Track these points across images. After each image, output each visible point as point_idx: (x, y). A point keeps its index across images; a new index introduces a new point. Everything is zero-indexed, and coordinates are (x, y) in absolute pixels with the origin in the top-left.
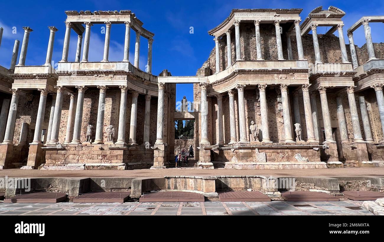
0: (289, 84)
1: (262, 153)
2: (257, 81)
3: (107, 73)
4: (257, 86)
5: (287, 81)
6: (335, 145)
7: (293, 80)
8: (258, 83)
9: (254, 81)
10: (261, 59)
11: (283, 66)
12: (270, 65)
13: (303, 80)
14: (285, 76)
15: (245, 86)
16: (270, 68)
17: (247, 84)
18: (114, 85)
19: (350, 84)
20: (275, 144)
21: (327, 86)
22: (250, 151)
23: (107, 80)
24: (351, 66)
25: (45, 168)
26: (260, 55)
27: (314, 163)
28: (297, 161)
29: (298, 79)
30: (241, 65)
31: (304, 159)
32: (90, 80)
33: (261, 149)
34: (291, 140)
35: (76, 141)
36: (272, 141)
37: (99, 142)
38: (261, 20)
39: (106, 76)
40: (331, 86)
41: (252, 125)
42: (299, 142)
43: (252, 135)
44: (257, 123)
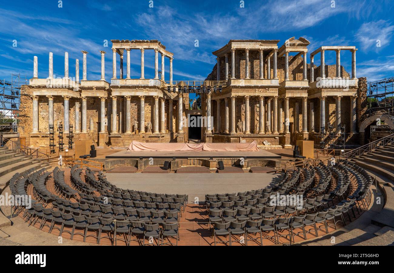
0: (265, 95)
1: (244, 140)
2: (244, 93)
3: (145, 87)
5: (264, 93)
6: (290, 134)
7: (268, 93)
8: (245, 95)
9: (242, 93)
10: (248, 78)
11: (263, 83)
12: (254, 83)
13: (274, 93)
14: (263, 90)
16: (253, 85)
17: (238, 95)
18: (150, 95)
19: (305, 95)
20: (252, 134)
21: (290, 96)
22: (237, 138)
23: (144, 92)
24: (308, 82)
25: (112, 148)
26: (248, 75)
27: (274, 146)
28: (264, 145)
29: (271, 92)
30: (234, 82)
31: (269, 143)
32: (134, 91)
33: (243, 137)
34: (263, 132)
35: (129, 132)
36: (250, 132)
37: (143, 132)
38: (250, 48)
39: (144, 89)
40: (292, 96)
41: (239, 122)
42: (267, 133)
43: (238, 128)
44: (242, 120)
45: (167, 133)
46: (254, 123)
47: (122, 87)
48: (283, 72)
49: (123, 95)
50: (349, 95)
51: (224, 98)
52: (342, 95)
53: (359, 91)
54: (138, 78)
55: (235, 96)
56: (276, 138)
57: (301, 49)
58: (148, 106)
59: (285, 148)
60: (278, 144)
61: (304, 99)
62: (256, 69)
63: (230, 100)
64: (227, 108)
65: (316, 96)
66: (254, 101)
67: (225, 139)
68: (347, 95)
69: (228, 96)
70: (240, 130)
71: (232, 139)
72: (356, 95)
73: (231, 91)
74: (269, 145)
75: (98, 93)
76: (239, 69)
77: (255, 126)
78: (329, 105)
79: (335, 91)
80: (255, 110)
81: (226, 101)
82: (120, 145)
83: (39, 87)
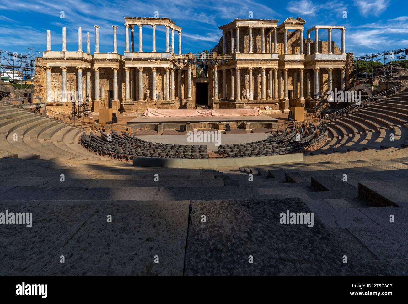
0: (266, 67)
1: (248, 106)
3: (156, 60)
4: (248, 68)
6: (289, 101)
7: (269, 65)
9: (246, 65)
10: (252, 52)
11: (264, 57)
12: (257, 56)
13: (275, 65)
14: (264, 62)
16: (255, 58)
17: (242, 67)
18: (161, 67)
19: (302, 67)
20: (255, 101)
21: (289, 68)
22: (241, 105)
23: (156, 64)
24: (304, 56)
25: (126, 115)
26: (251, 49)
27: (275, 111)
28: (266, 110)
29: (272, 64)
30: (239, 56)
31: (270, 109)
32: (146, 63)
33: (247, 103)
34: (264, 99)
35: (141, 100)
36: (254, 99)
37: (155, 100)
38: (253, 26)
39: (156, 62)
40: (291, 68)
41: (243, 90)
42: (269, 99)
43: (243, 96)
44: (246, 89)
45: (177, 100)
46: (257, 91)
47: (134, 60)
48: (283, 45)
49: (136, 66)
50: (339, 67)
51: (230, 68)
52: (334, 67)
53: (347, 64)
54: (150, 51)
55: (240, 68)
56: (276, 104)
57: (298, 27)
58: (159, 76)
59: (284, 112)
60: (278, 109)
61: (301, 71)
62: (258, 44)
63: (235, 70)
64: (233, 78)
65: (311, 67)
66: (256, 71)
67: (230, 105)
68: (337, 67)
69: (233, 67)
70: (245, 97)
71: (237, 105)
72: (345, 67)
73: (236, 63)
75: (111, 64)
76: (244, 43)
77: (258, 93)
78: (323, 76)
79: (327, 64)
80: (258, 79)
81: (232, 71)
82: (133, 111)
83: (53, 59)
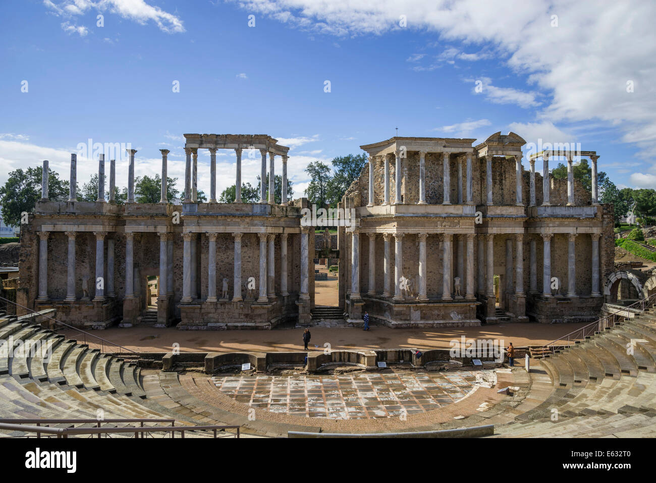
0: (453, 233)
1: (417, 312)
4: (417, 234)
5: (451, 230)
7: (457, 229)
8: (418, 232)
9: (415, 229)
13: (468, 228)
14: (449, 223)
15: (404, 235)
16: (432, 215)
17: (406, 232)
18: (251, 232)
21: (495, 232)
22: (405, 309)
23: (242, 226)
27: (469, 321)
28: (452, 319)
29: (463, 227)
31: (460, 317)
33: (417, 306)
34: (449, 296)
37: (239, 299)
39: (241, 222)
40: (499, 232)
42: (457, 297)
45: (279, 298)
51: (382, 232)
55: (402, 235)
56: (471, 306)
59: (487, 322)
60: (475, 316)
61: (518, 237)
66: (434, 239)
69: (389, 230)
71: (396, 309)
74: (459, 319)
81: (386, 239)
82: (197, 322)
